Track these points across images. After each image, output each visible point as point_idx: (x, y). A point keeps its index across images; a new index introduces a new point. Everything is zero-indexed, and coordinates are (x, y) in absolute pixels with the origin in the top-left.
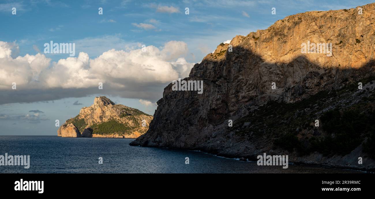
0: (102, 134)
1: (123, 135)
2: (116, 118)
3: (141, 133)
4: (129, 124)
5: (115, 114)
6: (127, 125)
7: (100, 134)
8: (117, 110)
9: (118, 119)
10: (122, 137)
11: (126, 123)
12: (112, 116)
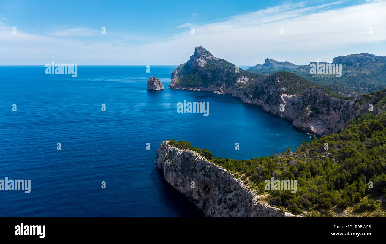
2: (199, 70)
4: (207, 76)
6: (206, 78)
10: (199, 90)
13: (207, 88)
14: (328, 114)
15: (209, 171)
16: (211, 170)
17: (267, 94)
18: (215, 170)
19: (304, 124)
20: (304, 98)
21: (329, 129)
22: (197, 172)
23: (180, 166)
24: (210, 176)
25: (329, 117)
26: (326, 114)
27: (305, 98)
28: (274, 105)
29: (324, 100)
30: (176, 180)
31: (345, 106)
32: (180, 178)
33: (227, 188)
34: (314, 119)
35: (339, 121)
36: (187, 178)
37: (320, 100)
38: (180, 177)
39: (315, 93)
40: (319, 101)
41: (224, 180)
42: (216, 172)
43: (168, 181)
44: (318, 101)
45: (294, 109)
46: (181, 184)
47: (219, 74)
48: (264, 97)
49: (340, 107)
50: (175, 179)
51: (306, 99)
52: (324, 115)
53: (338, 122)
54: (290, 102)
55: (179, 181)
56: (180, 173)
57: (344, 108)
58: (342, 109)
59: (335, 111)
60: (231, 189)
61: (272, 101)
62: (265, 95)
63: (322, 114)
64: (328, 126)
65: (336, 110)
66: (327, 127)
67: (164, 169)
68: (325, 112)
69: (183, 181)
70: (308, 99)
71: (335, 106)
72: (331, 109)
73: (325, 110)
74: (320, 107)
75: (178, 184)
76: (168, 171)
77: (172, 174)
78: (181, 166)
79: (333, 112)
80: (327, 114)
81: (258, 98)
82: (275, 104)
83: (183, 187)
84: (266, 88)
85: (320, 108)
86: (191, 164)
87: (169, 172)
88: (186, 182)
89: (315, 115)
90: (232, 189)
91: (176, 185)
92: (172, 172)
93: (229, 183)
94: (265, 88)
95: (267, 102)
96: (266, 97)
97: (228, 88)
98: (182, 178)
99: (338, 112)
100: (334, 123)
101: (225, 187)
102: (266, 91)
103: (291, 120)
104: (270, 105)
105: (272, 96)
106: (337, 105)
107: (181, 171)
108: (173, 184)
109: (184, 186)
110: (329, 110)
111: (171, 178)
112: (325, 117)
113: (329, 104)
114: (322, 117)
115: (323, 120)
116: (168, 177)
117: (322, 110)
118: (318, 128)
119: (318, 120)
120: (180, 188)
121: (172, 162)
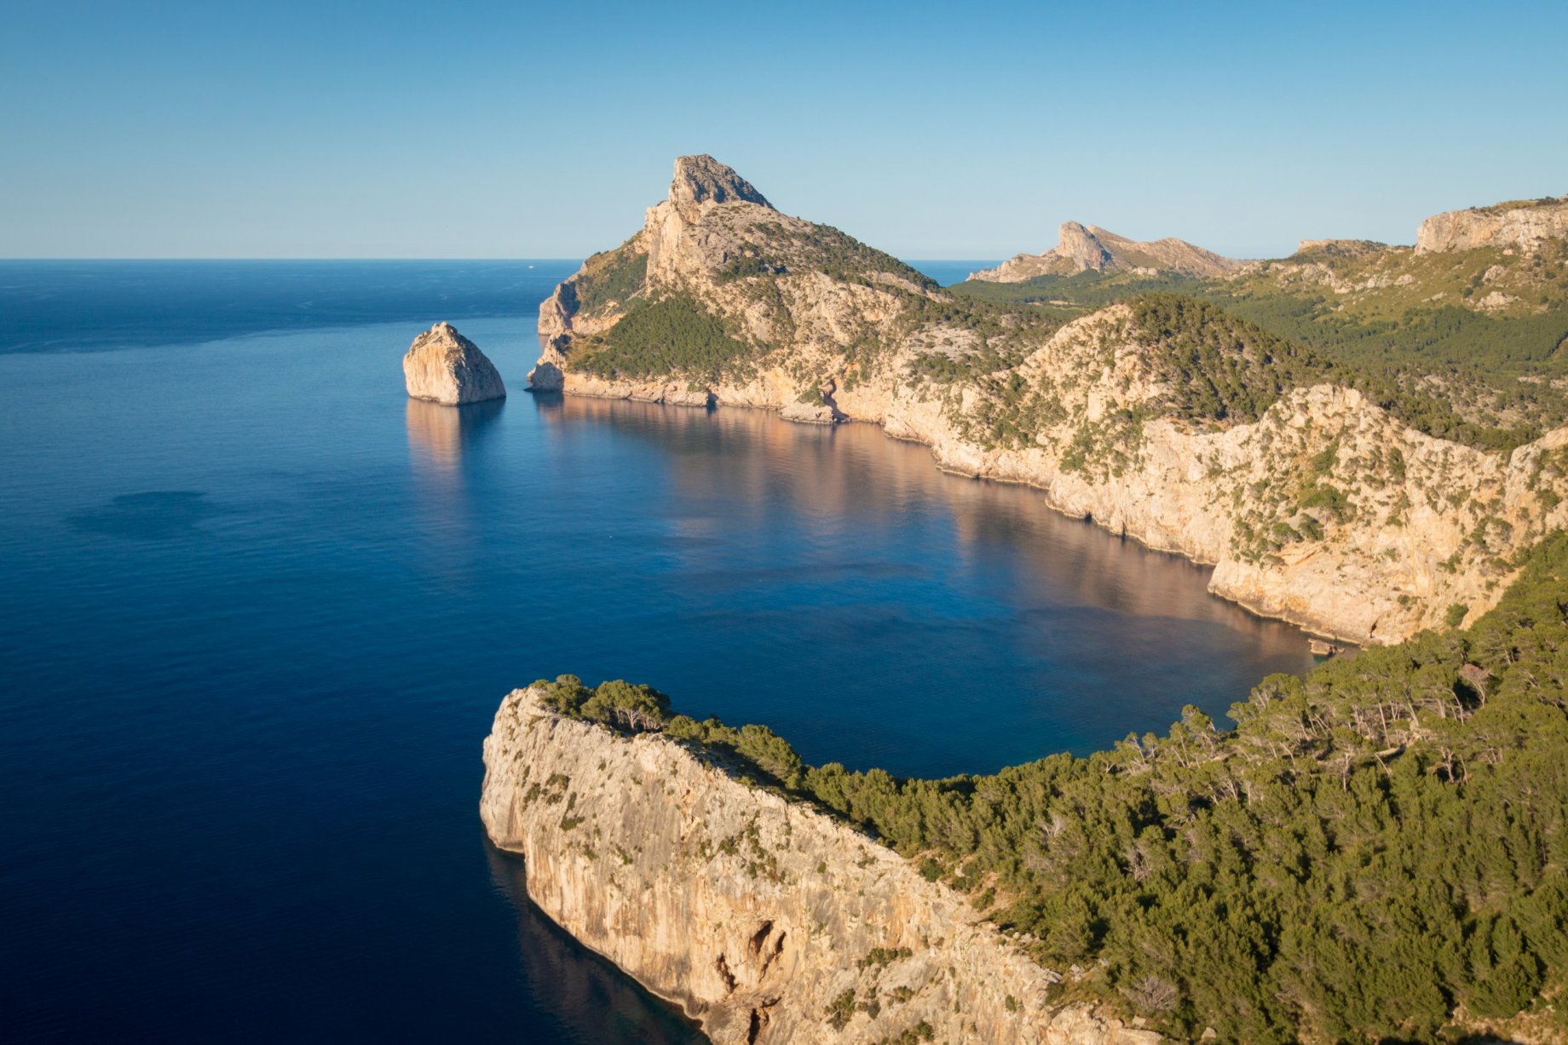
0: (613, 377)
1: (713, 387)
2: (697, 287)
3: (800, 382)
4: (746, 322)
5: (693, 263)
6: (737, 330)
7: (601, 378)
8: (712, 236)
9: (706, 293)
10: (700, 399)
11: (733, 317)
12: (683, 272)
13: (744, 386)
14: (1399, 524)
15: (779, 848)
17: (1071, 417)
19: (1273, 576)
20: (1271, 439)
21: (1404, 600)
22: (712, 857)
23: (619, 824)
24: (783, 876)
25: (1401, 541)
26: (1388, 523)
27: (1277, 439)
28: (1111, 476)
29: (1376, 453)
30: (596, 903)
31: (1487, 481)
32: (616, 892)
33: (881, 934)
34: (1326, 549)
35: (1456, 559)
36: (659, 888)
37: (1354, 447)
38: (618, 887)
39: (1330, 411)
40: (1350, 452)
41: (862, 893)
44: (1344, 453)
45: (1218, 497)
46: (625, 923)
47: (808, 307)
48: (1054, 434)
49: (1459, 485)
50: (589, 895)
51: (1280, 445)
52: (1379, 528)
53: (1452, 565)
54: (1199, 458)
55: (614, 905)
56: (619, 861)
57: (1483, 491)
58: (1473, 494)
59: (1434, 506)
60: (901, 936)
61: (1101, 455)
62: (1060, 426)
63: (1369, 525)
64: (1396, 589)
65: (1442, 503)
66: (1394, 595)
67: (529, 841)
68: (1384, 513)
69: (635, 906)
70: (1290, 443)
71: (1436, 477)
72: (1416, 496)
73: (1383, 504)
74: (1354, 486)
75: (608, 922)
76: (548, 852)
77: (571, 868)
78: (624, 826)
79: (1421, 515)
83: (637, 938)
84: (1070, 384)
85: (1358, 492)
87: (555, 859)
88: (653, 912)
89: (1330, 529)
90: (908, 940)
91: (597, 929)
92: (574, 862)
93: (889, 910)
94: (1064, 385)
95: (1072, 463)
96: (1066, 434)
97: (862, 390)
98: (629, 887)
99: (1451, 512)
100: (1427, 570)
101: (870, 928)
102: (1068, 402)
103: (1201, 558)
104: (1089, 479)
105: (1102, 427)
106: (1444, 478)
107: (622, 853)
108: (577, 927)
109: (640, 934)
110: (1405, 502)
111: (566, 890)
112: (1384, 540)
113: (1400, 469)
114: (1364, 539)
115: (1371, 558)
116: (546, 886)
117: (1365, 499)
118: (1348, 600)
119: (1345, 554)
120: (621, 940)
121: (571, 805)
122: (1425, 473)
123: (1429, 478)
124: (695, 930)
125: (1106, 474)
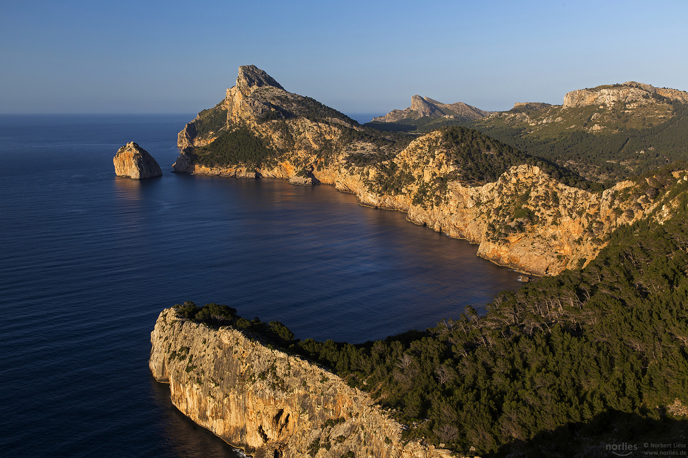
0: (212, 166)
1: (258, 170)
2: (250, 125)
3: (297, 167)
4: (272, 140)
5: (248, 114)
6: (268, 144)
7: (206, 166)
8: (256, 102)
9: (254, 127)
10: (252, 175)
11: (266, 138)
12: (243, 118)
13: (272, 169)
14: (557, 224)
15: (285, 375)
16: (289, 372)
17: (417, 181)
18: (299, 371)
19: (504, 248)
20: (502, 188)
21: (559, 257)
22: (255, 381)
23: (212, 368)
24: (287, 387)
25: (558, 231)
26: (552, 224)
27: (505, 188)
28: (435, 206)
29: (546, 193)
30: (203, 405)
31: (593, 205)
32: (212, 399)
33: (331, 412)
34: (526, 236)
35: (581, 239)
36: (231, 396)
37: (537, 191)
38: (213, 397)
39: (527, 176)
40: (536, 193)
41: (322, 394)
42: (302, 377)
43: (182, 408)
44: (533, 194)
45: (481, 214)
46: (216, 413)
47: (300, 134)
48: (409, 188)
49: (581, 207)
50: (200, 401)
51: (506, 191)
52: (549, 226)
53: (579, 241)
54: (472, 197)
55: (211, 405)
56: (213, 385)
57: (591, 209)
58: (587, 211)
59: (571, 216)
60: (340, 412)
61: (430, 197)
62: (412, 184)
63: (544, 225)
64: (556, 253)
65: (574, 215)
66: (555, 255)
67: (171, 378)
68: (550, 219)
69: (220, 405)
70: (510, 190)
71: (571, 204)
72: (563, 212)
73: (550, 216)
74: (537, 208)
75: (208, 413)
76: (180, 383)
77: (190, 390)
78: (215, 369)
79: (566, 220)
80: (554, 223)
81: (398, 191)
82: (437, 205)
84: (416, 166)
85: (539, 211)
86: (239, 362)
87: (184, 386)
88: (229, 407)
89: (528, 227)
90: (343, 414)
91: (203, 416)
92: (192, 386)
93: (335, 401)
94: (413, 166)
95: (418, 201)
96: (415, 188)
97: (325, 170)
98: (218, 397)
99: (578, 218)
100: (569, 244)
101: (326, 410)
102: (415, 174)
103: (474, 241)
104: (425, 208)
105: (430, 185)
106: (575, 204)
107: (214, 381)
108: (194, 415)
109: (223, 417)
110: (559, 215)
111: (189, 399)
112: (551, 231)
113: (556, 200)
114: (542, 231)
115: (545, 239)
116: (180, 398)
117: (542, 214)
118: (536, 257)
119: (534, 238)
120: (214, 421)
121: (190, 361)
122: (567, 202)
123: (569, 204)
124: (248, 415)
125: (432, 206)
